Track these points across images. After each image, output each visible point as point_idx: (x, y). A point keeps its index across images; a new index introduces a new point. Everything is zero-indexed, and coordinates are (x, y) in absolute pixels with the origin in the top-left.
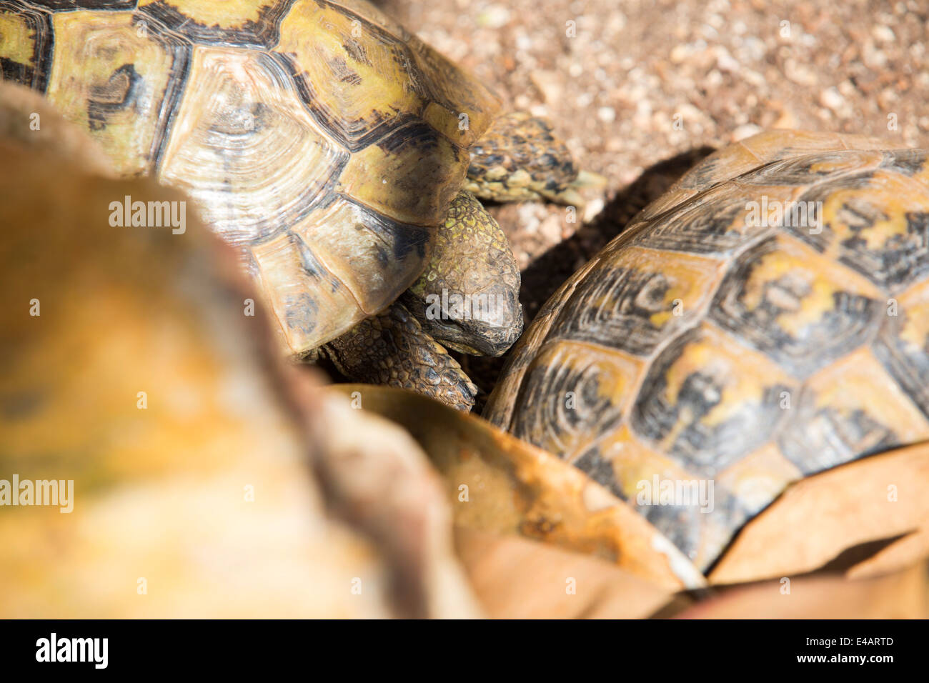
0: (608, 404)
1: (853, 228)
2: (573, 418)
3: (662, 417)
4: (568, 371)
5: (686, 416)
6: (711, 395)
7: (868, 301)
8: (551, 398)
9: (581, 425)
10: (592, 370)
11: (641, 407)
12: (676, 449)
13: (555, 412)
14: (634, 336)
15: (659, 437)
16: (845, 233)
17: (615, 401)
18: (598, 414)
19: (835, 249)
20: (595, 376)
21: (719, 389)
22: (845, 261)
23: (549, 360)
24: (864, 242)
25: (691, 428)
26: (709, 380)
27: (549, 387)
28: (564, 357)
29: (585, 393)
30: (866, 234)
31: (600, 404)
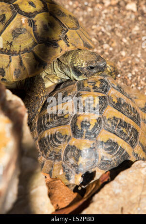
0: (66, 136)
1: (93, 85)
2: (60, 142)
3: (80, 133)
4: (51, 135)
5: (85, 130)
6: (88, 124)
7: (104, 97)
8: (51, 141)
9: (62, 143)
10: (57, 132)
11: (74, 133)
12: (86, 137)
13: (54, 143)
14: (62, 122)
15: (82, 136)
16: (92, 87)
17: (67, 135)
18: (65, 139)
19: (92, 90)
20: (58, 133)
21: (89, 122)
22: (95, 91)
24: (97, 87)
25: (87, 132)
26: (86, 121)
27: (49, 140)
28: (48, 133)
29: (59, 137)
30: (96, 85)
31: (64, 136)
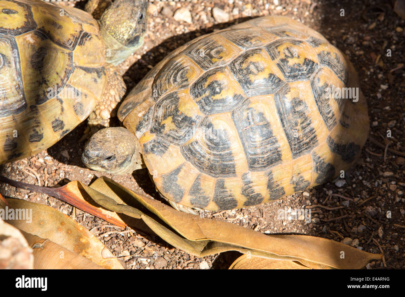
0: (187, 80)
1: (286, 56)
2: (175, 81)
3: (200, 91)
4: (181, 65)
5: (207, 93)
6: (218, 90)
7: (280, 80)
8: (172, 71)
9: (176, 83)
10: (188, 68)
11: (196, 85)
12: (200, 102)
13: (171, 76)
14: (204, 62)
15: (197, 96)
16: (283, 57)
17: (189, 80)
18: (182, 82)
19: (277, 60)
21: (221, 89)
22: (278, 65)
23: (178, 59)
24: (288, 62)
25: (207, 97)
26: (219, 85)
27: (173, 67)
28: (182, 60)
29: (182, 74)
30: (289, 59)
31: (185, 79)
